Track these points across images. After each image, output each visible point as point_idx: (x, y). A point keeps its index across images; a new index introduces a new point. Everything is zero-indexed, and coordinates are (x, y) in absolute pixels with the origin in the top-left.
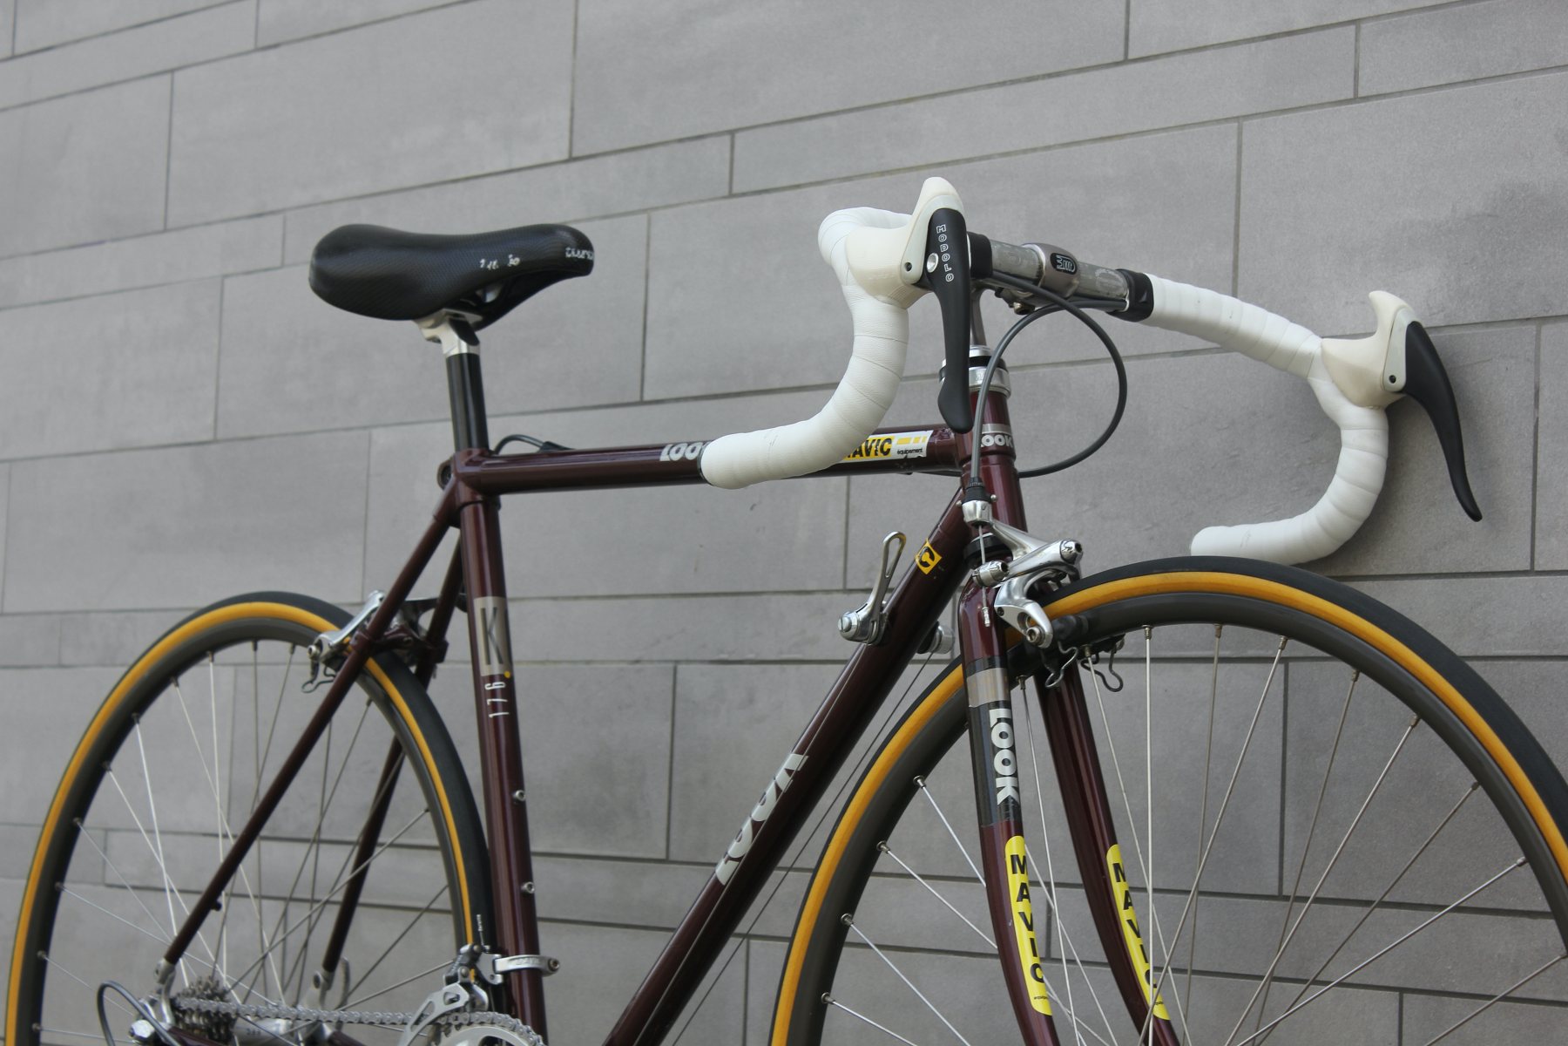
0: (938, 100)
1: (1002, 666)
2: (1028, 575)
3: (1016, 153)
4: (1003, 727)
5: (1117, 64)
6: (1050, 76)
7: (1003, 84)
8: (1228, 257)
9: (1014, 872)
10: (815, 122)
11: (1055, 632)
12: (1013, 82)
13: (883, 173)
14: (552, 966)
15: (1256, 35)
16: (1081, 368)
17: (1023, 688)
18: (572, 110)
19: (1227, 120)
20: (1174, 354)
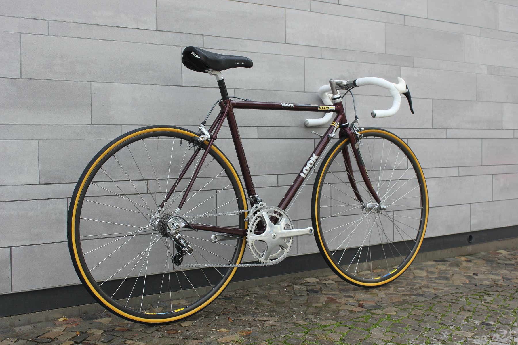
0: (250, 41)
3: (266, 54)
5: (284, 43)
6: (272, 42)
7: (263, 41)
8: (303, 78)
10: (224, 38)
12: (265, 41)
13: (239, 51)
15: (306, 45)
16: (280, 92)
17: (349, 145)
18: (157, 20)
19: (302, 57)
20: (295, 92)
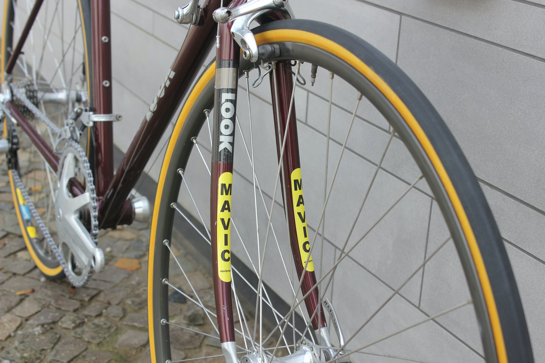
1: (234, 67)
2: (251, 14)
4: (229, 105)
9: (222, 194)
11: (259, 54)
14: (119, 118)
